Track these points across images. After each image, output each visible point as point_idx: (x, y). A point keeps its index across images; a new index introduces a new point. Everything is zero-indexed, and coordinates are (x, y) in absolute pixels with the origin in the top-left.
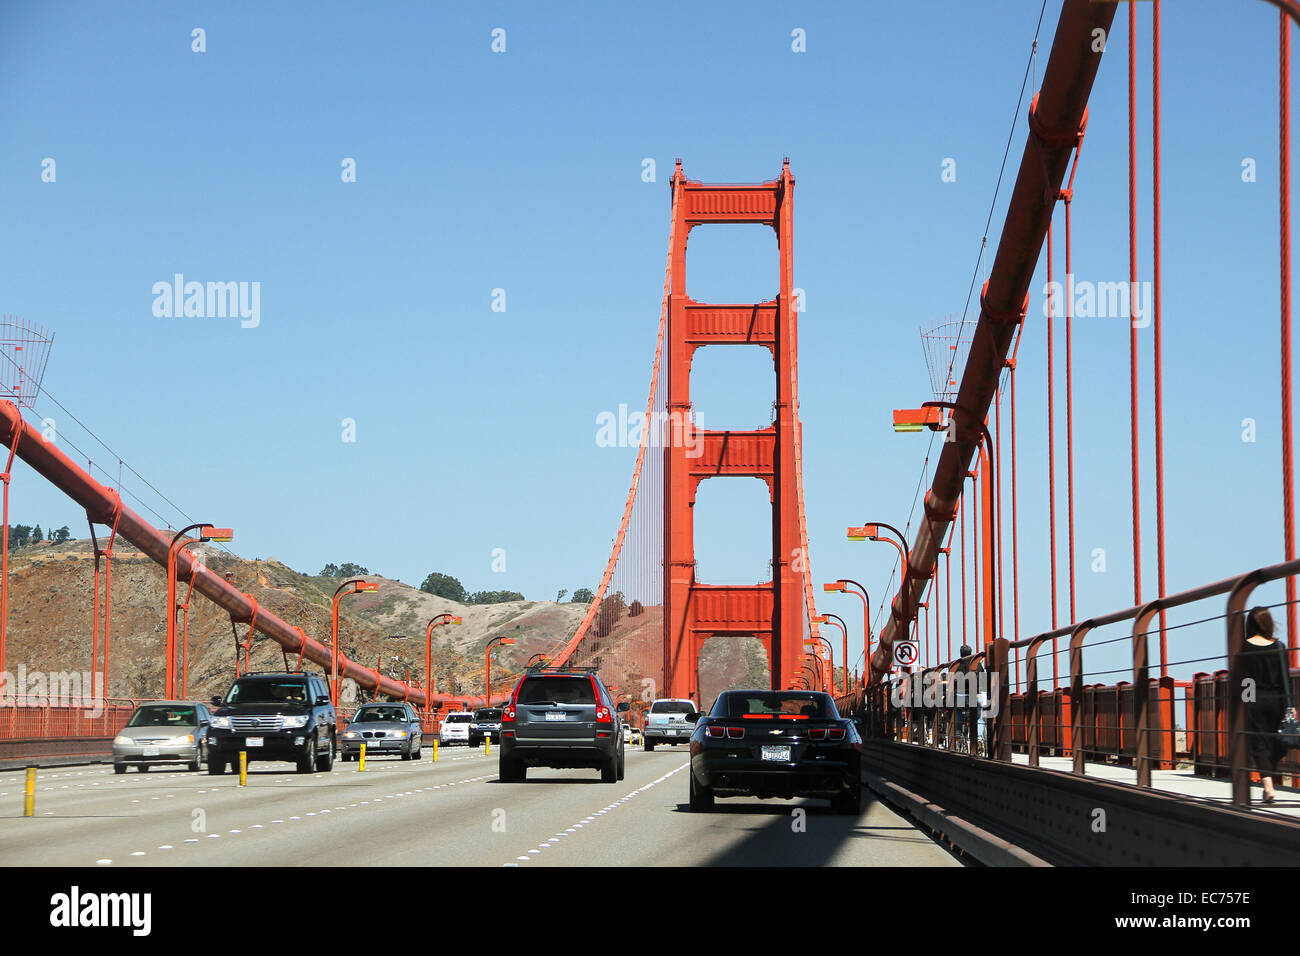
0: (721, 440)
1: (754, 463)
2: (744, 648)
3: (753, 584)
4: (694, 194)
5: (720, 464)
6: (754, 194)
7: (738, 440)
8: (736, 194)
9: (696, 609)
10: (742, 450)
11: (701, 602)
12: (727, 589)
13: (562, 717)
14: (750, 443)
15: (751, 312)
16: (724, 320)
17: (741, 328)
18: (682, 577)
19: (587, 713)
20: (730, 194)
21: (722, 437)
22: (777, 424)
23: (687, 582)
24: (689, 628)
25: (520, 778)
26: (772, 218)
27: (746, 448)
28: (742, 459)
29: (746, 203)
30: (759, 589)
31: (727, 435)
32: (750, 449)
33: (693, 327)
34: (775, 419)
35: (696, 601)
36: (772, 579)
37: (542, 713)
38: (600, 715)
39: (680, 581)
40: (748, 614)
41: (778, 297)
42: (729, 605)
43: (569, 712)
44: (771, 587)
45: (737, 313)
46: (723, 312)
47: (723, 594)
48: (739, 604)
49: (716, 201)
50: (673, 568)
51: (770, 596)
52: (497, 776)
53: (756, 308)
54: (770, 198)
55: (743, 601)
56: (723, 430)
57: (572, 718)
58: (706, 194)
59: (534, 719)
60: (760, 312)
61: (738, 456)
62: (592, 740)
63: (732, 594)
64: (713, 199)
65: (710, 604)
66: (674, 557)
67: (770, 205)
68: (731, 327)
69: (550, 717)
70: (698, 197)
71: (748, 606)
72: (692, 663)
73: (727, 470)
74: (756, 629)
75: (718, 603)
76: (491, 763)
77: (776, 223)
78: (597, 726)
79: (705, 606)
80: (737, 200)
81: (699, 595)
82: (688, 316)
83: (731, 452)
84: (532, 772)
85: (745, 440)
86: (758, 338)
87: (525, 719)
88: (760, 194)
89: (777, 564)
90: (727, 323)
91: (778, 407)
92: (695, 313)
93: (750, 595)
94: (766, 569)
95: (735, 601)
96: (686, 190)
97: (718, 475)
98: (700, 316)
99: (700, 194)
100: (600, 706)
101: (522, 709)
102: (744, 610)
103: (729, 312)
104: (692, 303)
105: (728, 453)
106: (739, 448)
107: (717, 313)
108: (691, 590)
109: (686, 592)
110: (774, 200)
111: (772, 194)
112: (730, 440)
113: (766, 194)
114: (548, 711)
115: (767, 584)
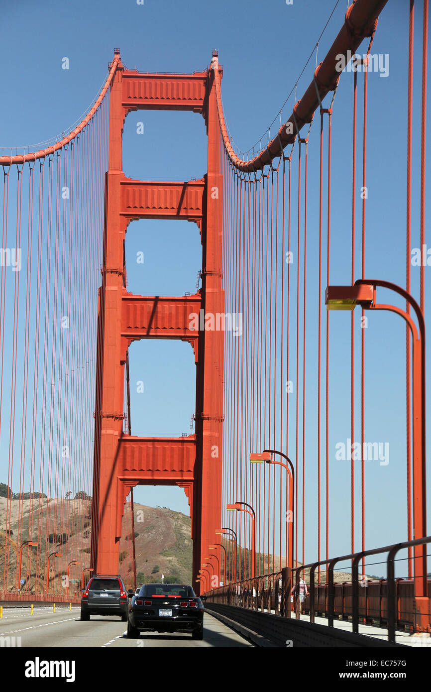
0: (151, 304)
1: (181, 326)
2: (173, 527)
3: (177, 436)
4: (131, 81)
5: (150, 327)
6: (186, 82)
7: (166, 305)
8: (169, 82)
9: (124, 459)
10: (170, 314)
11: (129, 453)
12: (154, 441)
13: (107, 595)
14: (177, 308)
15: (180, 189)
16: (156, 196)
17: (171, 203)
18: (112, 428)
19: (117, 594)
20: (164, 82)
21: (153, 302)
22: (202, 291)
23: (117, 433)
24: (118, 476)
25: (88, 619)
26: (202, 104)
27: (174, 312)
28: (170, 321)
29: (178, 90)
30: (182, 441)
31: (157, 300)
32: (177, 313)
33: (128, 201)
34: (200, 287)
35: (125, 452)
36: (194, 432)
37: (99, 593)
38: (122, 595)
39: (110, 432)
40: (172, 465)
41: (206, 176)
42: (154, 456)
43: (109, 593)
44: (193, 439)
45: (168, 189)
46: (155, 188)
47: (150, 445)
48: (164, 455)
49: (150, 88)
50: (104, 421)
51: (192, 448)
52: (79, 618)
53: (185, 185)
54: (200, 84)
55: (168, 452)
56: (152, 295)
57: (111, 596)
58: (142, 81)
59: (95, 596)
60: (190, 189)
61: (166, 320)
62: (118, 605)
63: (158, 445)
64: (148, 85)
65: (136, 454)
66: (105, 410)
67: (200, 91)
68: (162, 201)
69: (102, 595)
70: (134, 83)
71: (172, 457)
72: (119, 508)
73: (156, 332)
74: (180, 478)
75: (144, 454)
76: (78, 613)
77: (204, 110)
78: (120, 599)
79: (133, 456)
80: (170, 87)
81: (128, 445)
82: (123, 190)
83: (159, 315)
84: (92, 617)
85: (173, 305)
86: (186, 212)
87: (92, 596)
88: (191, 82)
89: (199, 419)
90: (159, 198)
91: (203, 276)
92: (130, 188)
93: (175, 446)
94: (190, 423)
95: (160, 452)
96: (124, 77)
97: (148, 336)
98: (134, 191)
99: (136, 81)
100: (122, 591)
101: (91, 592)
102: (168, 459)
103: (161, 188)
104: (126, 179)
105: (157, 318)
106: (167, 312)
107: (149, 188)
108: (120, 441)
109: (116, 443)
110: (203, 89)
111: (202, 82)
112: (159, 305)
113: (196, 82)
114: (101, 593)
115: (190, 437)
